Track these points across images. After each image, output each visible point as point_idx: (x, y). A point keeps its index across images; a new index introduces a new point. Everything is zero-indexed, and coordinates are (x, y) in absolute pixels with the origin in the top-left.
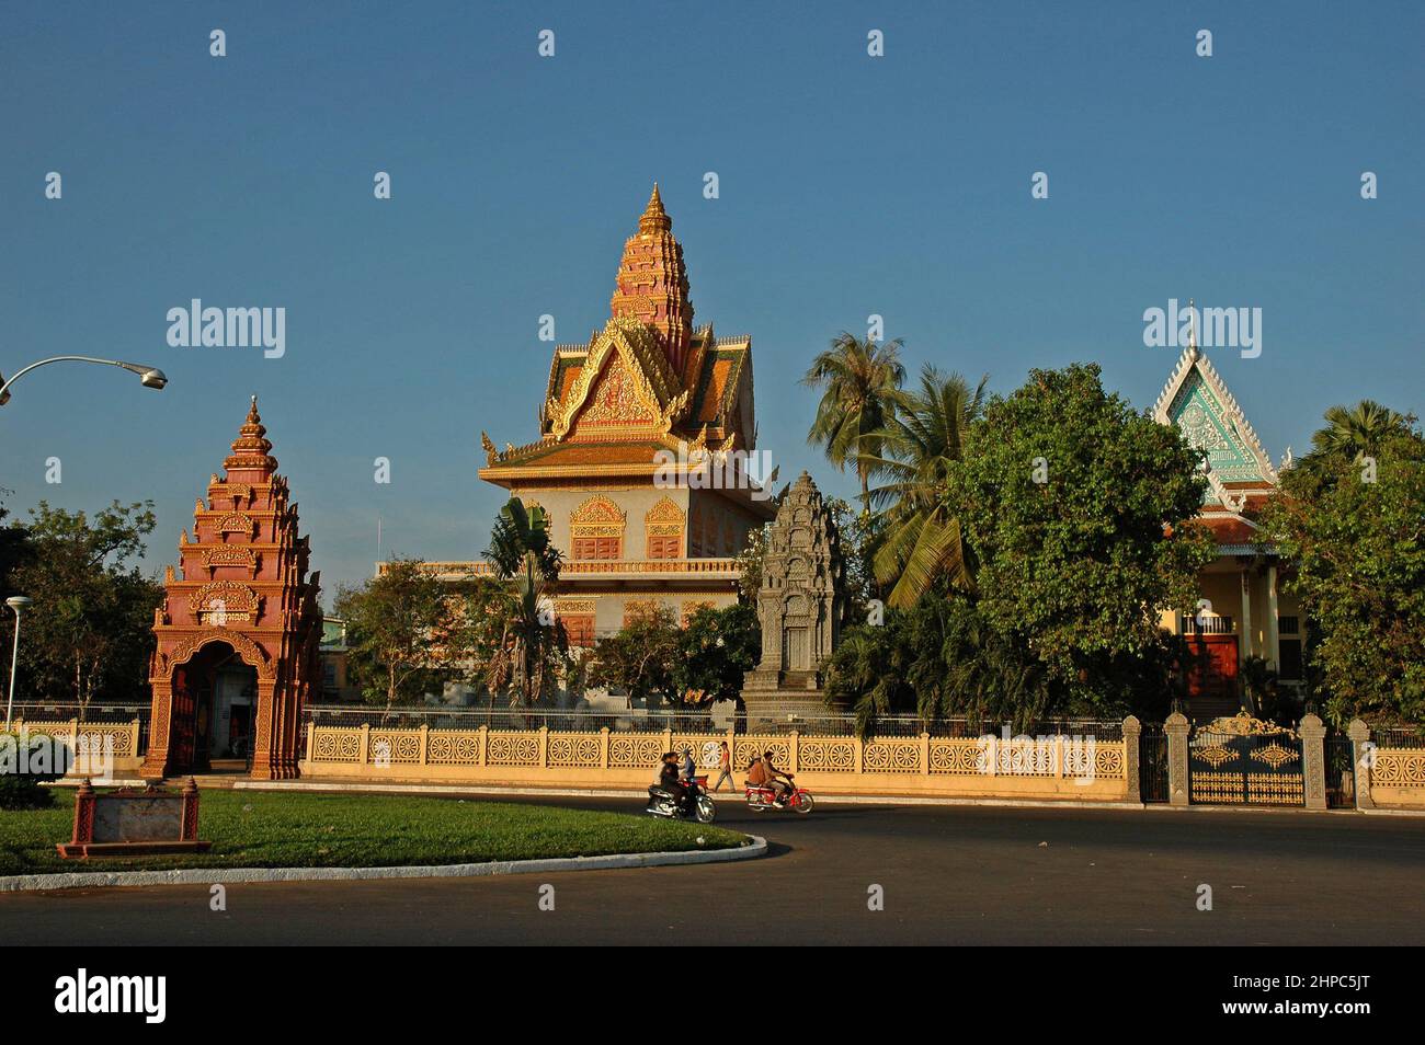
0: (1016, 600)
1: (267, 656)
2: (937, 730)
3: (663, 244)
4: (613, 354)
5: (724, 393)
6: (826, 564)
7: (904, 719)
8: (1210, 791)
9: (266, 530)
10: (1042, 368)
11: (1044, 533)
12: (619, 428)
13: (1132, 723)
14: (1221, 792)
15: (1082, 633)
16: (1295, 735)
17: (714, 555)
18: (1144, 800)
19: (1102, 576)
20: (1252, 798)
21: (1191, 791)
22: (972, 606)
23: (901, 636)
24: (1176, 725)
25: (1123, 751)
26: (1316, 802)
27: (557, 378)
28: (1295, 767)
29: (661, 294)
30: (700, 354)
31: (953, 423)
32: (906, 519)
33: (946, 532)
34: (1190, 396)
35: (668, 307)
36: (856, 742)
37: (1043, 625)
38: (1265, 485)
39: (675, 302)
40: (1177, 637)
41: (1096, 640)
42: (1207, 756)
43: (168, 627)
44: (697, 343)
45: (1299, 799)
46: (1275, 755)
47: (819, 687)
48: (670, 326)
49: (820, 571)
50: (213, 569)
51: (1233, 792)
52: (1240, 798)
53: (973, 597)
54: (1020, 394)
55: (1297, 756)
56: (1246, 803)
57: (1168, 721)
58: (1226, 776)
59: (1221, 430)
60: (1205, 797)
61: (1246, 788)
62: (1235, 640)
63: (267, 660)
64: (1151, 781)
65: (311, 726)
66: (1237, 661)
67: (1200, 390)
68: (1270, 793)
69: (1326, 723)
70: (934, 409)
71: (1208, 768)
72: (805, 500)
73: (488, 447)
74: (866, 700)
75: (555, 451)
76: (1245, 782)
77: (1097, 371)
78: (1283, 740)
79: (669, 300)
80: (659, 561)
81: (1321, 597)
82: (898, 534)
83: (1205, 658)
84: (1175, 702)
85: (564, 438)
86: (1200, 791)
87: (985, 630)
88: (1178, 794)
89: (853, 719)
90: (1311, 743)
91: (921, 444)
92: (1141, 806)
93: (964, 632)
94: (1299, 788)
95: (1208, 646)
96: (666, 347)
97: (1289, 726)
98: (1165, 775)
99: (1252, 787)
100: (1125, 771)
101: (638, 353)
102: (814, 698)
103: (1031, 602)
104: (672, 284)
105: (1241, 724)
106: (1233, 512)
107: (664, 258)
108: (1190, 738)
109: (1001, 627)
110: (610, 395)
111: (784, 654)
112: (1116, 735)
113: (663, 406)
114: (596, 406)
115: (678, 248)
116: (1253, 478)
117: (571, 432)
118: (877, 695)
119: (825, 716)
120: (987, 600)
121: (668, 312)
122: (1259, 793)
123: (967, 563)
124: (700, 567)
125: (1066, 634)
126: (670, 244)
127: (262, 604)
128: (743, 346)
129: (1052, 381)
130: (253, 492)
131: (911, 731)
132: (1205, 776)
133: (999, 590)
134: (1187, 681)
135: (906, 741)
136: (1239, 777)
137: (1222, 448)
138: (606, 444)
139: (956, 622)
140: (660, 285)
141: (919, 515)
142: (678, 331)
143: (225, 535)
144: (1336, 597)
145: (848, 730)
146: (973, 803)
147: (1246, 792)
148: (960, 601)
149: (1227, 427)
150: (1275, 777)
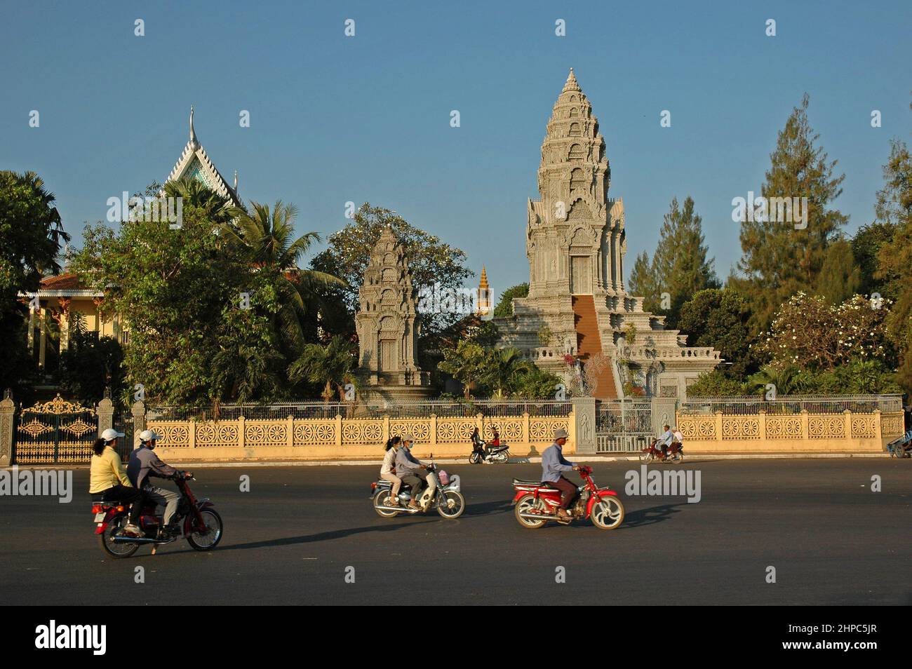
8: (30, 455)
14: (38, 455)
16: (95, 413)
20: (61, 459)
21: (15, 456)
24: (6, 409)
42: (28, 431)
46: (79, 427)
51: (46, 456)
52: (51, 459)
55: (95, 428)
56: (56, 463)
58: (42, 444)
60: (25, 459)
61: (56, 452)
68: (74, 455)
69: (115, 404)
71: (29, 439)
76: (56, 448)
78: (87, 418)
84: (7, 391)
86: (21, 456)
88: (5, 459)
90: (103, 418)
97: (91, 407)
99: (61, 451)
122: (66, 455)
132: (26, 444)
136: (52, 444)
150: (78, 444)
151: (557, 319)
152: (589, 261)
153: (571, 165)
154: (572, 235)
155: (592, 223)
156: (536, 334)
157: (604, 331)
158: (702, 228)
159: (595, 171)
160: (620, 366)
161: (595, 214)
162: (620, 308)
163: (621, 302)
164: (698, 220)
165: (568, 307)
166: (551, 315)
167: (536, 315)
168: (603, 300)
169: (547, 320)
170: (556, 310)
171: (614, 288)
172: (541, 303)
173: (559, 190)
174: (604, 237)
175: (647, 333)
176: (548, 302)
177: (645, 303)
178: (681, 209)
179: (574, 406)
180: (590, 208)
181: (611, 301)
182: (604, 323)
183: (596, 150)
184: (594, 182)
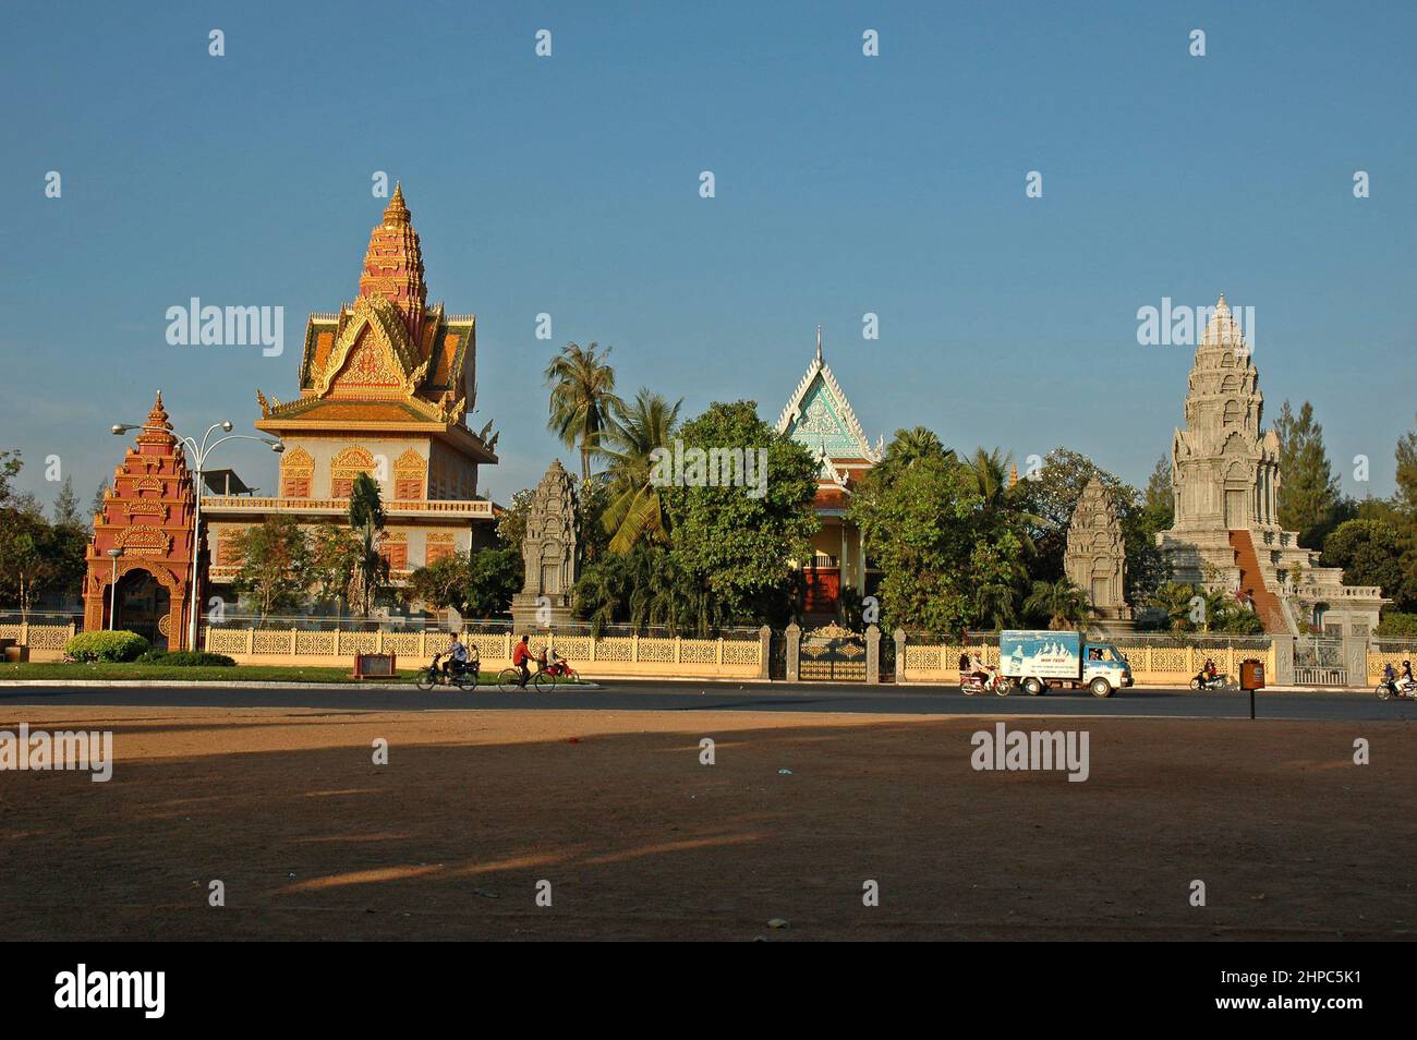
0: (697, 552)
1: (177, 581)
2: (643, 634)
3: (405, 235)
4: (367, 328)
5: (454, 362)
6: (571, 523)
7: (623, 626)
8: (811, 673)
9: (173, 487)
10: (719, 402)
11: (718, 512)
12: (371, 390)
13: (766, 630)
14: (818, 673)
15: (738, 575)
16: (863, 638)
17: (454, 498)
18: (770, 678)
19: (754, 540)
20: (836, 677)
21: (799, 673)
22: (667, 553)
23: (623, 573)
24: (793, 631)
25: (759, 648)
26: (872, 678)
27: (311, 341)
28: (862, 658)
29: (403, 279)
30: (434, 328)
31: (657, 431)
32: (622, 492)
33: (650, 503)
34: (815, 394)
35: (409, 288)
36: (592, 640)
37: (713, 568)
38: (864, 461)
39: (415, 284)
40: (797, 572)
41: (747, 578)
42: (810, 652)
43: (99, 558)
44: (431, 319)
45: (863, 677)
46: (851, 650)
47: (566, 605)
48: (411, 304)
49: (567, 528)
50: (132, 516)
51: (825, 673)
52: (828, 677)
53: (667, 547)
54: (704, 417)
55: (863, 650)
56: (832, 680)
57: (788, 629)
58: (822, 663)
59: (836, 420)
60: (808, 676)
61: (832, 670)
62: (837, 573)
63: (177, 583)
64: (776, 665)
65: (208, 628)
66: (839, 588)
67: (823, 390)
69: (882, 631)
70: (644, 419)
71: (810, 658)
72: (557, 479)
73: (263, 401)
74: (598, 614)
75: (317, 407)
76: (832, 667)
77: (754, 405)
78: (856, 641)
79: (410, 283)
80: (404, 501)
81: (883, 553)
82: (618, 502)
83: (817, 585)
84: (793, 618)
85: (324, 396)
86: (804, 673)
87: (678, 571)
88: (792, 675)
89: (588, 626)
90: (872, 643)
91: (635, 442)
92: (770, 681)
93: (663, 571)
94: (863, 671)
95: (820, 577)
96: (407, 321)
97: (860, 633)
98: (785, 662)
99: (836, 670)
100: (760, 660)
101: (387, 329)
102: (563, 612)
103: (708, 555)
104: (412, 269)
105: (832, 632)
106: (839, 484)
107: (406, 247)
108: (801, 641)
109: (688, 569)
110: (363, 362)
111: (541, 583)
112: (755, 637)
113: (408, 374)
114: (351, 370)
115: (416, 237)
116: (857, 456)
117: (330, 391)
118: (606, 611)
119: (570, 624)
120: (678, 550)
121: (408, 293)
122: (840, 673)
123: (664, 525)
124: (444, 507)
125: (729, 575)
126: (411, 236)
127: (172, 542)
128: (470, 323)
129: (724, 411)
130: (161, 461)
131: (626, 634)
132: (808, 663)
133: (686, 545)
134: (804, 603)
135: (624, 641)
136: (829, 664)
137: (836, 432)
138: (359, 402)
139: (657, 563)
140: (402, 269)
141: (631, 490)
142: (416, 309)
143: (141, 492)
144: (891, 554)
145: (586, 633)
146: (666, 679)
147: (832, 673)
148: (659, 550)
149: (841, 418)
150: (850, 664)
151: (1214, 554)
152: (1244, 495)
153: (1225, 397)
154: (1228, 469)
155: (1248, 457)
156: (1196, 568)
157: (1268, 568)
158: (1322, 439)
159: (1250, 403)
160: (1290, 604)
161: (1251, 448)
162: (1276, 545)
163: (1277, 537)
164: (1317, 429)
165: (1225, 543)
166: (1209, 550)
167: (1193, 549)
168: (1261, 536)
169: (1204, 555)
170: (1212, 544)
171: (1268, 522)
172: (1193, 536)
173: (1212, 422)
174: (1259, 471)
175: (1308, 570)
176: (1201, 536)
177: (1299, 537)
178: (1297, 415)
179: (1273, 642)
180: (1246, 442)
181: (1268, 536)
182: (1264, 561)
183: (1250, 380)
184: (1249, 415)
